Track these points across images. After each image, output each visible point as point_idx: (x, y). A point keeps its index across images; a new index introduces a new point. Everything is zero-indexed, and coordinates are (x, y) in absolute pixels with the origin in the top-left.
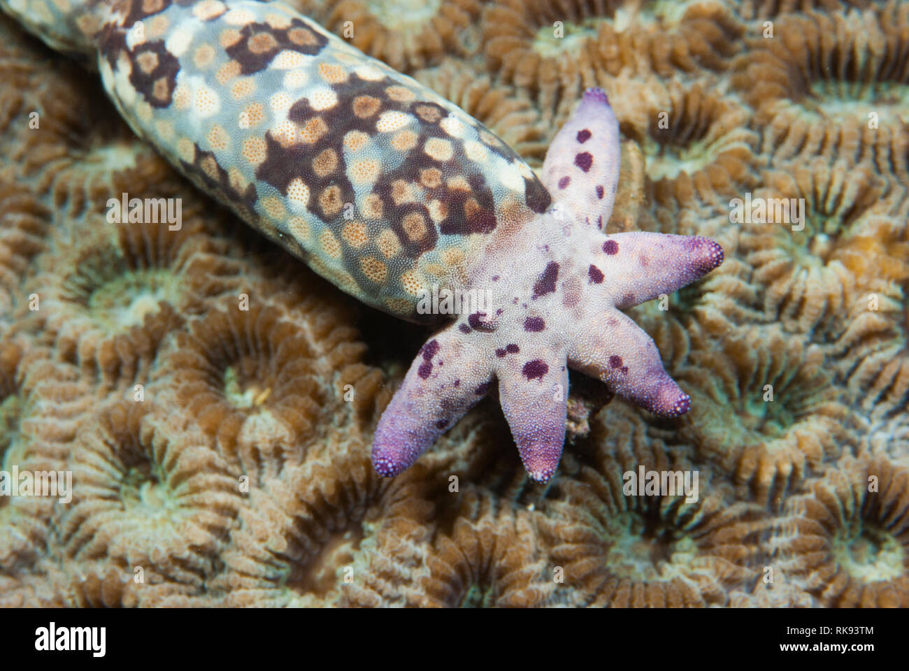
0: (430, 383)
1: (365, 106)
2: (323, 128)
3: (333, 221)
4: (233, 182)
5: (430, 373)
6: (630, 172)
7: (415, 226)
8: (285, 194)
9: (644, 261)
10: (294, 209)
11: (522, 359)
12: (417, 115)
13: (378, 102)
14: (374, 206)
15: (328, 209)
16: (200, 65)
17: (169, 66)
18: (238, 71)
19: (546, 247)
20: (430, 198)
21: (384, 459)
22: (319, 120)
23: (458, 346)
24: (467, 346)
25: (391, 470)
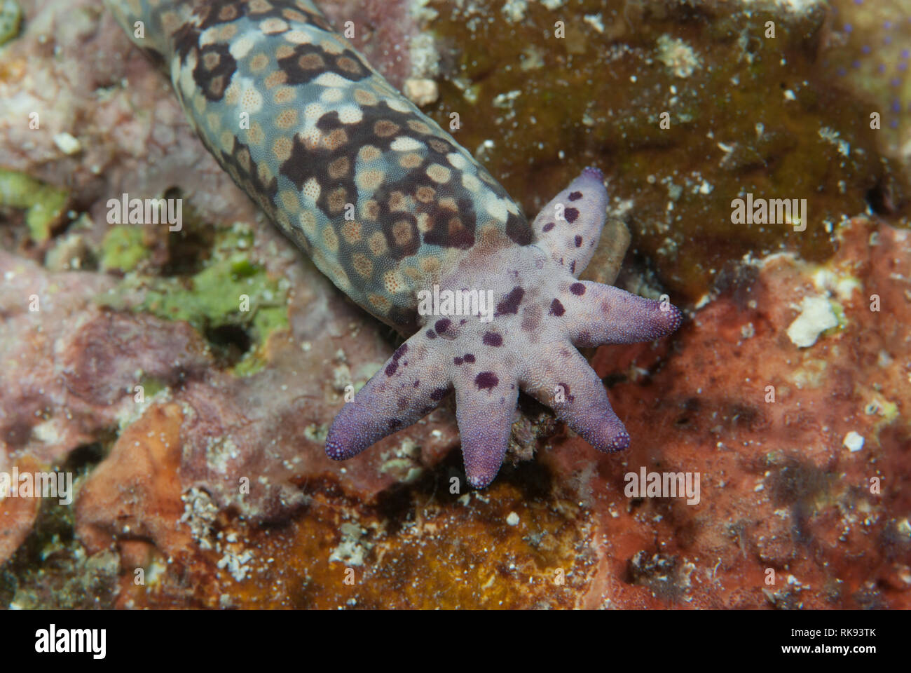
0: (394, 381)
1: (386, 128)
2: (344, 138)
3: (336, 218)
4: (261, 173)
5: (395, 372)
6: (613, 241)
7: (403, 232)
8: (300, 189)
9: (605, 307)
10: (306, 203)
11: (477, 369)
12: (428, 144)
13: (397, 127)
14: (372, 210)
15: (333, 208)
16: (254, 69)
17: (228, 66)
18: (283, 80)
19: (516, 273)
20: (420, 211)
21: (335, 443)
22: (342, 131)
23: (423, 350)
24: (430, 350)
25: (338, 455)
